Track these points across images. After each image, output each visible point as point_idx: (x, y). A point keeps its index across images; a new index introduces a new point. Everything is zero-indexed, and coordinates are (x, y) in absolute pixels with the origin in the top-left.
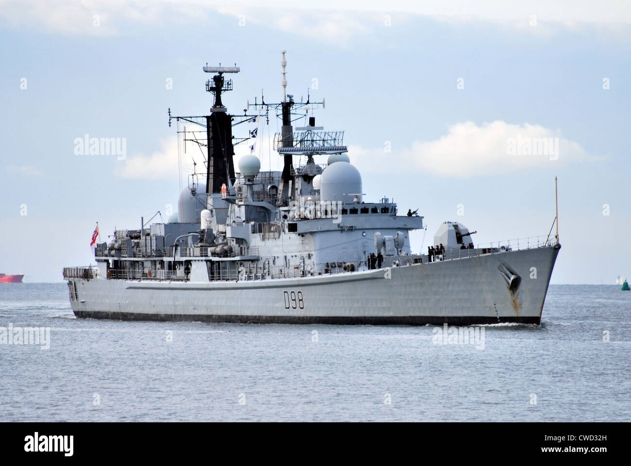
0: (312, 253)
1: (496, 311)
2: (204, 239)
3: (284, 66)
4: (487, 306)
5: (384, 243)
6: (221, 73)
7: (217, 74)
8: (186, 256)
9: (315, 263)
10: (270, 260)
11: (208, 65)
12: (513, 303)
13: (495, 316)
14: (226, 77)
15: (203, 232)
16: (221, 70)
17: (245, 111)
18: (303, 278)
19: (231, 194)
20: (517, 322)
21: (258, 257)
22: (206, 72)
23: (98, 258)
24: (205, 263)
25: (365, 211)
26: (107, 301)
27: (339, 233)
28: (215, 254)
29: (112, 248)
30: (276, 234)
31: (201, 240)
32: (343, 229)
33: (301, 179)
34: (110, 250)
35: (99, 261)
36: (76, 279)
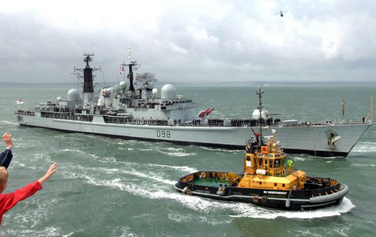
10: (140, 118)
15: (99, 106)
16: (89, 55)
18: (171, 127)
19: (107, 94)
21: (132, 116)
24: (103, 117)
28: (110, 115)
29: (45, 108)
30: (144, 109)
31: (99, 109)
32: (180, 109)
33: (145, 90)
34: (43, 109)
35: (37, 111)
36: (22, 115)
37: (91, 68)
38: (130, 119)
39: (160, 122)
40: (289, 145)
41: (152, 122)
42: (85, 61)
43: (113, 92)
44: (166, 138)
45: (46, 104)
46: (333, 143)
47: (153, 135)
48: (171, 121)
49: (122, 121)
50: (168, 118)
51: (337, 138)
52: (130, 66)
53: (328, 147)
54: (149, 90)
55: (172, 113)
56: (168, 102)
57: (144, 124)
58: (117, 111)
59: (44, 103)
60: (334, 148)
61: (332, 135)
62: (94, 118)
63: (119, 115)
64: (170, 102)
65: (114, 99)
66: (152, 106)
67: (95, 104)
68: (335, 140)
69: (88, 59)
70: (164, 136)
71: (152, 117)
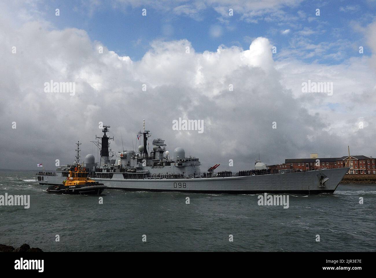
0: (185, 172)
10: (157, 174)
13: (308, 190)
14: (108, 128)
15: (119, 166)
18: (187, 179)
19: (124, 156)
24: (122, 174)
28: (130, 172)
29: (66, 169)
30: (161, 167)
31: (119, 168)
32: (191, 165)
33: (159, 152)
34: (65, 170)
35: (58, 172)
36: (43, 176)
37: (108, 137)
38: (148, 175)
39: (176, 177)
40: (289, 188)
41: (169, 177)
42: (103, 131)
43: (129, 155)
44: (182, 189)
45: (67, 166)
46: (324, 183)
47: (170, 187)
48: (186, 174)
49: (141, 176)
50: (183, 173)
51: (325, 180)
52: (145, 134)
53: (320, 186)
54: (162, 152)
55: (186, 169)
56: (182, 160)
57: (162, 178)
58: (135, 169)
59: (64, 166)
60: (324, 187)
61: (322, 178)
62: (114, 175)
63: (137, 172)
64: (184, 160)
65: (132, 160)
66: (168, 164)
67: (112, 165)
68: (324, 181)
69: (105, 130)
70: (180, 186)
71: (168, 172)
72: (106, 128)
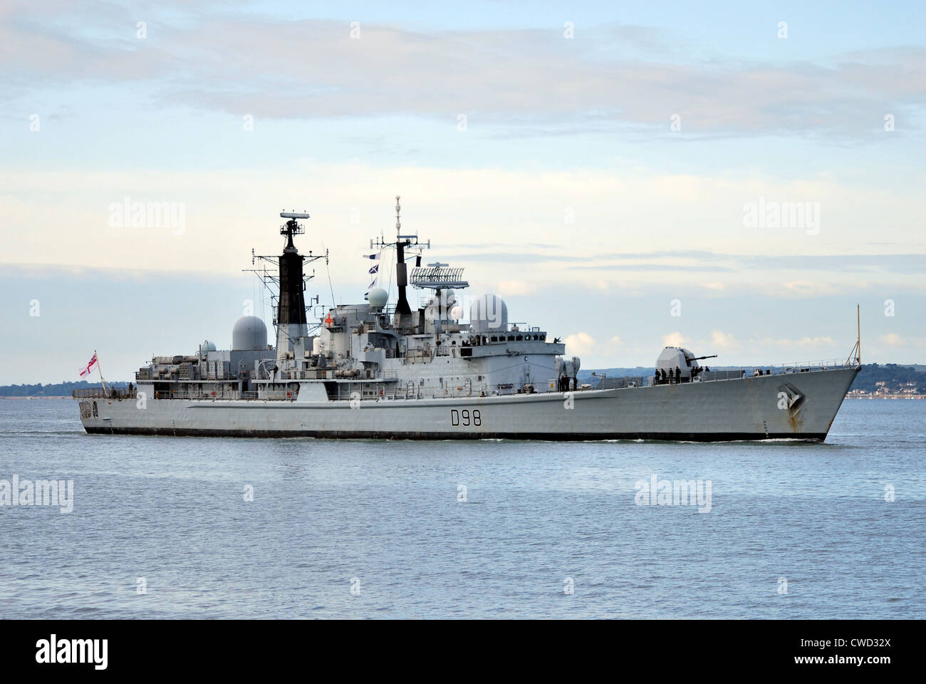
0: (482, 375)
1: (766, 428)
2: (318, 364)
3: (398, 211)
4: (753, 424)
5: (564, 367)
6: (294, 218)
7: (291, 219)
8: (290, 378)
9: (488, 384)
10: (415, 383)
11: (285, 212)
12: (791, 420)
13: (764, 432)
14: (299, 222)
15: (316, 357)
16: (296, 216)
17: (311, 252)
18: (482, 398)
19: (337, 323)
20: (798, 438)
21: (397, 379)
22: (282, 216)
23: (138, 381)
24: (323, 385)
25: (520, 338)
26: (152, 418)
27: (506, 358)
28: (343, 376)
29: (166, 372)
30: (425, 360)
31: (314, 365)
32: (510, 354)
34: (162, 374)
35: (142, 383)
36: (96, 400)
37: (300, 253)
42: (283, 232)
43: (353, 318)
44: (472, 429)
47: (443, 422)
48: (485, 385)
50: (480, 379)
52: (400, 247)
55: (488, 365)
62: (303, 388)
64: (484, 338)
65: (355, 336)
67: (306, 353)
69: (289, 230)
70: (466, 421)
71: (444, 377)
72: (294, 222)
